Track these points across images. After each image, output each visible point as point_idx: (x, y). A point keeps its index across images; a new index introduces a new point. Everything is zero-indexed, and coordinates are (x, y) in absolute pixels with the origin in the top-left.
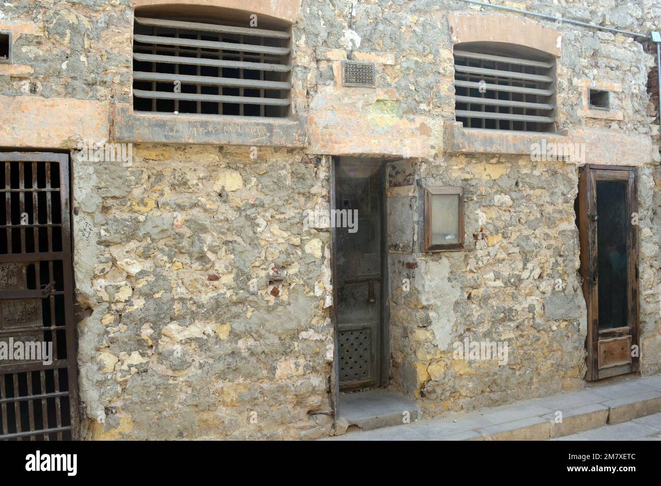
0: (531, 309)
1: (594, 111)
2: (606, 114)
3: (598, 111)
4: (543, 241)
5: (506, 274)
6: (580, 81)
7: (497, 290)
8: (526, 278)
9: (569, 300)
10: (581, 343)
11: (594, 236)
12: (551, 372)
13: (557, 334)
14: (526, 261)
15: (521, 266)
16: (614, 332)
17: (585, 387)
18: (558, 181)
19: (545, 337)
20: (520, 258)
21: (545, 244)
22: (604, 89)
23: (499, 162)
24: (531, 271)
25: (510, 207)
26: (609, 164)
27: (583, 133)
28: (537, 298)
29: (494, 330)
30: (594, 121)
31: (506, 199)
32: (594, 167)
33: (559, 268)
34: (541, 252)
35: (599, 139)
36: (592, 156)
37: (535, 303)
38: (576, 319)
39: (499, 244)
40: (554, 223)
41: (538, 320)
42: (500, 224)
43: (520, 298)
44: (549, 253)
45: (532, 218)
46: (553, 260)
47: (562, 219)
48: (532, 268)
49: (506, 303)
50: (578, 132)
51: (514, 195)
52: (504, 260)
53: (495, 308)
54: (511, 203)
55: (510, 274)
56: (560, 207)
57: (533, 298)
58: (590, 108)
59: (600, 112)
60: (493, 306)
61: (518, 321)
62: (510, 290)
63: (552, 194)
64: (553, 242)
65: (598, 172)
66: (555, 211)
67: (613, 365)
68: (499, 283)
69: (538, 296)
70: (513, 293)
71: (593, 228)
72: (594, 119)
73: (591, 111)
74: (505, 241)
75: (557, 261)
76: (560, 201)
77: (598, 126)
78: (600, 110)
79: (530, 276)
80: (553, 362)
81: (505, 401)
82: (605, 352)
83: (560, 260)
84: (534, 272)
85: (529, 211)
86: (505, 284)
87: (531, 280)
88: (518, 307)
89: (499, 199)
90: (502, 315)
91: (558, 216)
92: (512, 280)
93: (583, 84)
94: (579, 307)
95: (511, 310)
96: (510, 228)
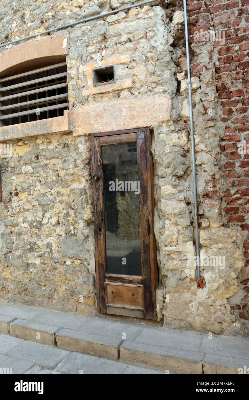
0: (49, 245)
1: (100, 87)
2: (112, 86)
3: (103, 86)
4: (57, 197)
5: (30, 219)
6: (85, 66)
7: (26, 230)
8: (45, 223)
9: (79, 244)
10: (89, 280)
11: (99, 193)
12: (66, 295)
13: (70, 268)
14: (45, 212)
15: (40, 214)
16: (123, 278)
17: (95, 316)
18: (71, 151)
19: (61, 268)
20: (41, 209)
21: (58, 199)
22: (109, 65)
23: (25, 144)
24: (49, 219)
25: (32, 173)
26: (116, 129)
27: (88, 108)
28: (54, 239)
29: (24, 256)
30: (101, 95)
31: (29, 168)
32: (98, 135)
33: (70, 218)
34: (56, 205)
35: (105, 110)
36: (97, 126)
37: (52, 242)
38: (86, 260)
39: (26, 199)
40: (67, 184)
41: (56, 255)
42: (25, 186)
43: (42, 237)
44: (61, 206)
45: (49, 180)
46: (65, 212)
47: (73, 180)
48: (49, 217)
49: (33, 239)
50: (83, 109)
51: (34, 165)
52: (29, 210)
53: (26, 241)
54: (32, 171)
55: (32, 220)
56: (71, 171)
57: (52, 238)
58: (95, 86)
59: (106, 86)
60: (25, 240)
61: (40, 253)
62: (35, 230)
63: (65, 161)
64: (65, 198)
65: (102, 139)
66: (67, 174)
67: (122, 306)
68: (26, 225)
69: (54, 237)
70: (36, 233)
71: (97, 187)
72: (101, 93)
73: (96, 88)
74: (30, 198)
75: (68, 212)
76: (71, 166)
77: (106, 99)
78: (105, 84)
79: (48, 223)
80: (67, 288)
81: (32, 304)
82: (113, 293)
83: (72, 212)
84: (51, 220)
85: (46, 175)
86: (30, 225)
87: (49, 225)
88: (40, 243)
89: (25, 169)
90: (29, 247)
91: (71, 178)
92: (35, 224)
93: (88, 68)
94: (88, 251)
95: (35, 244)
96: (32, 188)
